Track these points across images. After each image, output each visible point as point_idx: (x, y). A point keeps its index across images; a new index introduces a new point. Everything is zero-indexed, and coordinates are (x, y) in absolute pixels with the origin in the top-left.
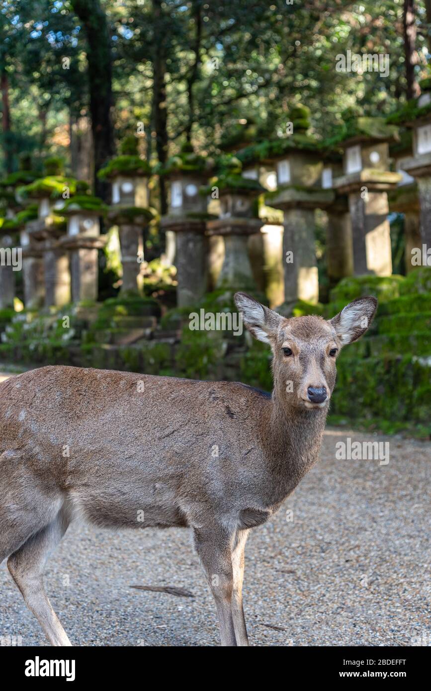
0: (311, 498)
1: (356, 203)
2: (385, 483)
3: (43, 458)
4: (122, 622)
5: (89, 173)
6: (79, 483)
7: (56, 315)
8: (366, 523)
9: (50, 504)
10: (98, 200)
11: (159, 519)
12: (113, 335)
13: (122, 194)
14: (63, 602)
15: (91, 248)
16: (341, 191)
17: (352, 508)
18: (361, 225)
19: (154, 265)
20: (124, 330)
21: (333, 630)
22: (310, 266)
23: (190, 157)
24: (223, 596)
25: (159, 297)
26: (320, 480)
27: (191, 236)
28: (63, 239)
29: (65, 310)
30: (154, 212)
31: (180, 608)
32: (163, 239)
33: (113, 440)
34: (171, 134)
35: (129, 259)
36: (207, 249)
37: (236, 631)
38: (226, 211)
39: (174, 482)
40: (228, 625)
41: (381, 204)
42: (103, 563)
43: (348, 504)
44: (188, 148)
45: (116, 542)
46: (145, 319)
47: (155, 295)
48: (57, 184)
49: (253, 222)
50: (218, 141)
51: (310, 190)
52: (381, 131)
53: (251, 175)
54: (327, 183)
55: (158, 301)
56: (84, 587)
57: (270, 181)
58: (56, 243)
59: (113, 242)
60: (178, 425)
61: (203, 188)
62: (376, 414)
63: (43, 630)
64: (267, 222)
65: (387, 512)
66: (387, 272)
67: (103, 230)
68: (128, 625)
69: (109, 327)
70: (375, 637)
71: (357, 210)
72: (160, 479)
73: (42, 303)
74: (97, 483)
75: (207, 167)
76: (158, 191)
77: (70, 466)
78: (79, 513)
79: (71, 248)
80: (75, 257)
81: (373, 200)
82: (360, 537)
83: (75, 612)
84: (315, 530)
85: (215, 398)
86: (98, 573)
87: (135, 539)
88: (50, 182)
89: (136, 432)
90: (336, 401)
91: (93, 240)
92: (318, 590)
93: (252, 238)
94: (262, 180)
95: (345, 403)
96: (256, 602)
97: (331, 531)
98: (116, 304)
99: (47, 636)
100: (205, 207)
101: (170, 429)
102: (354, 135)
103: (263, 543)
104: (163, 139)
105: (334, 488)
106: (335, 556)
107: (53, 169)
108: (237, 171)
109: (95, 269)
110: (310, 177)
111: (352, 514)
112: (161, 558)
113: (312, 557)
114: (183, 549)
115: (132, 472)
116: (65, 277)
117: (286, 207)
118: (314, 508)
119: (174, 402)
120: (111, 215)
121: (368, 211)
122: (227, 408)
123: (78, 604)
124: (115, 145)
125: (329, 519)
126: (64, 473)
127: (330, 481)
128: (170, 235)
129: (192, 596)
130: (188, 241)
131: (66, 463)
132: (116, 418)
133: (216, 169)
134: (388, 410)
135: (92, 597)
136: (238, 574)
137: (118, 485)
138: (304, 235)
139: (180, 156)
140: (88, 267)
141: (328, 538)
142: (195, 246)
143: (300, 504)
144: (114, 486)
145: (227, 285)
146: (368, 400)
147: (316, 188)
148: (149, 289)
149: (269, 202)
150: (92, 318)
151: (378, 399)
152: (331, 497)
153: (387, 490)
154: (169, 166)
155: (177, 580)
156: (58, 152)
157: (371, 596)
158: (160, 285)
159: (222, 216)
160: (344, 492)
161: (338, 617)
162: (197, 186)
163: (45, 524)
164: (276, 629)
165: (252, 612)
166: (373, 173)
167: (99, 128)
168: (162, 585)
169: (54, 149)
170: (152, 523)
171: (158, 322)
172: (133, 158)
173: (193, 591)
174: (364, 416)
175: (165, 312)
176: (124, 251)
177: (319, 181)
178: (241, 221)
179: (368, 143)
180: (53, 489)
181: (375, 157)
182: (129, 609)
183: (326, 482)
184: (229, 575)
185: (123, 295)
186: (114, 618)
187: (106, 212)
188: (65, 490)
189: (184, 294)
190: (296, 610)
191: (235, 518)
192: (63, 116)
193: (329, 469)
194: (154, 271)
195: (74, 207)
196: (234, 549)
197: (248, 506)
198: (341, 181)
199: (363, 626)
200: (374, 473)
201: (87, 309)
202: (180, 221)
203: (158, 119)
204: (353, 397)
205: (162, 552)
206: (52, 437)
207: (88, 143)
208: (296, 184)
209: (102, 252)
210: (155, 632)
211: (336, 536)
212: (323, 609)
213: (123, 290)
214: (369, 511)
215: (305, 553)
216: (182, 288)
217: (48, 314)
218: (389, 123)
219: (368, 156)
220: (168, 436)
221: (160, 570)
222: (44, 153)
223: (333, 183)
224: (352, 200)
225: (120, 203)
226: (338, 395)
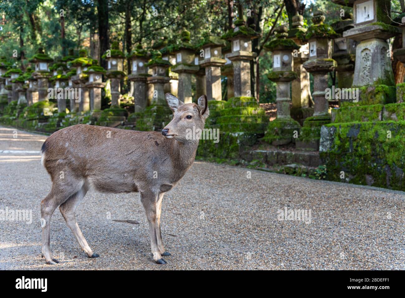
0: (188, 186)
1: (208, 71)
2: (218, 181)
3: (76, 163)
4: (108, 234)
5: (98, 58)
6: (91, 174)
7: (83, 115)
8: (210, 196)
9: (78, 183)
10: (102, 68)
11: (126, 189)
12: (107, 123)
13: (112, 65)
14: (84, 227)
15: (99, 88)
16: (202, 66)
17: (205, 190)
18: (210, 80)
19: (125, 96)
20: (112, 122)
21: (196, 236)
22: (189, 97)
23: (141, 50)
24: (152, 220)
25: (127, 109)
26: (192, 179)
27: (140, 83)
28: (87, 84)
29: (87, 113)
30: (125, 73)
31: (133, 228)
32: (129, 85)
33: (106, 156)
34: (133, 42)
35: (114, 92)
36: (147, 89)
37: (157, 235)
38: (155, 73)
39: (132, 173)
40: (153, 232)
41: (218, 72)
42: (101, 212)
43: (203, 188)
44: (140, 47)
45: (107, 203)
46: (121, 117)
47: (125, 108)
48: (84, 60)
49: (166, 78)
50: (152, 45)
51: (190, 65)
52: (218, 42)
53: (166, 59)
54: (197, 63)
55: (127, 110)
56: (93, 221)
57: (173, 62)
58: (84, 85)
59: (108, 85)
60: (134, 149)
61: (146, 63)
62: (214, 156)
63: (75, 238)
64: (172, 78)
65: (218, 192)
66: (220, 99)
67: (104, 80)
68: (111, 235)
69: (106, 120)
70: (213, 238)
71: (208, 74)
72: (126, 172)
73: (77, 110)
74: (99, 174)
75: (148, 55)
76: (127, 67)
77: (88, 166)
78: (92, 187)
79: (90, 88)
80: (92, 91)
81: (215, 70)
82: (208, 201)
83: (89, 231)
84: (190, 198)
85: (151, 138)
86: (99, 215)
87: (115, 202)
88: (81, 60)
89: (116, 152)
90: (199, 151)
91: (99, 84)
92: (190, 221)
93: (166, 85)
94: (170, 61)
95: (202, 151)
96: (165, 226)
97: (196, 199)
98: (109, 111)
99: (77, 239)
100: (147, 71)
101: (131, 151)
102: (208, 43)
103: (168, 203)
104: (129, 44)
105: (197, 183)
106: (198, 208)
107: (83, 54)
108: (160, 57)
109: (100, 96)
110: (190, 60)
111: (205, 193)
112: (126, 209)
113: (188, 208)
114: (135, 206)
115: (114, 169)
116: (88, 100)
117: (179, 72)
118: (190, 190)
119: (133, 140)
120: (107, 74)
121: (213, 74)
122: (156, 142)
123: (90, 228)
124: (109, 45)
125: (195, 195)
126: (85, 170)
127: (196, 180)
128: (132, 83)
129: (139, 224)
130: (139, 85)
131: (86, 165)
132: (107, 147)
133: (151, 56)
134: (219, 154)
135: (96, 225)
136: (159, 212)
137: (108, 175)
138: (187, 83)
139: (137, 50)
140: (97, 96)
141: (195, 201)
142: (142, 87)
143: (184, 189)
144: (106, 176)
145: (155, 104)
146: (212, 150)
147: (192, 65)
148: (123, 106)
149: (173, 70)
150: (99, 116)
151: (215, 150)
152: (196, 186)
153: (219, 184)
154: (132, 54)
155: (132, 218)
156: (85, 48)
157: (212, 223)
158: (127, 104)
159: (153, 75)
160: (202, 184)
161: (199, 231)
162: (143, 63)
163: (76, 191)
164: (173, 236)
165: (163, 230)
166: (215, 59)
167: (103, 38)
168: (126, 219)
169: (83, 48)
170: (123, 191)
171: (126, 119)
172: (117, 51)
173: (139, 222)
174: (210, 157)
175: (130, 115)
176: (112, 89)
177: (193, 62)
178: (161, 77)
179: (213, 46)
180: (80, 176)
181: (216, 52)
182: (112, 229)
183: (194, 180)
184: (155, 212)
185: (112, 107)
186: (105, 232)
187: (105, 72)
188: (85, 177)
189: (137, 107)
190: (181, 229)
191: (158, 188)
192: (87, 34)
193: (196, 176)
194: (125, 98)
195: (92, 70)
196: (157, 201)
197: (164, 183)
198: (202, 62)
199: (209, 234)
200: (214, 177)
201: (97, 113)
202: (136, 77)
203: (128, 35)
204: (205, 149)
205: (127, 207)
206: (79, 154)
207: (98, 46)
208: (184, 63)
209: (103, 89)
210: (123, 238)
211: (198, 201)
212: (192, 228)
213: (112, 105)
214: (212, 191)
215: (185, 207)
216: (137, 105)
217: (80, 115)
218: (222, 38)
219: (214, 52)
220: (130, 154)
221: (125, 214)
222: (79, 49)
223: (199, 63)
224: (207, 70)
225: (110, 69)
226: (200, 148)
